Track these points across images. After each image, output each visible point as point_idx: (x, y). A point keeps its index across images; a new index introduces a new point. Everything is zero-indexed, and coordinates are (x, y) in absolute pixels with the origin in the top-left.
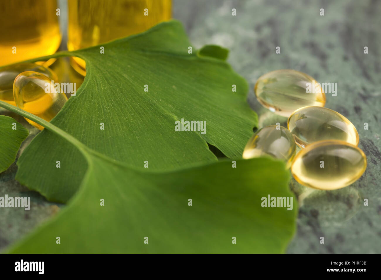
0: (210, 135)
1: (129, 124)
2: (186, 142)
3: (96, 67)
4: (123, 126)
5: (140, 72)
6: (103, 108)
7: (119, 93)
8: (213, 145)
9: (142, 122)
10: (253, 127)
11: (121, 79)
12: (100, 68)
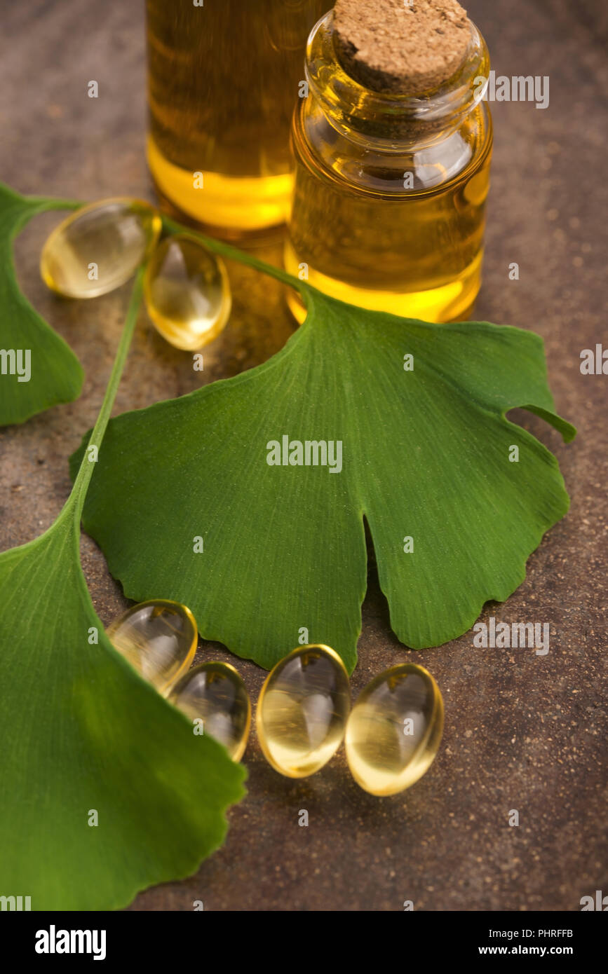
0: (397, 575)
1: (281, 479)
2: (339, 568)
3: (312, 344)
4: (269, 476)
5: (381, 391)
6: (263, 426)
7: (311, 413)
8: (386, 595)
9: (306, 487)
10: (490, 599)
11: (336, 389)
12: (317, 350)
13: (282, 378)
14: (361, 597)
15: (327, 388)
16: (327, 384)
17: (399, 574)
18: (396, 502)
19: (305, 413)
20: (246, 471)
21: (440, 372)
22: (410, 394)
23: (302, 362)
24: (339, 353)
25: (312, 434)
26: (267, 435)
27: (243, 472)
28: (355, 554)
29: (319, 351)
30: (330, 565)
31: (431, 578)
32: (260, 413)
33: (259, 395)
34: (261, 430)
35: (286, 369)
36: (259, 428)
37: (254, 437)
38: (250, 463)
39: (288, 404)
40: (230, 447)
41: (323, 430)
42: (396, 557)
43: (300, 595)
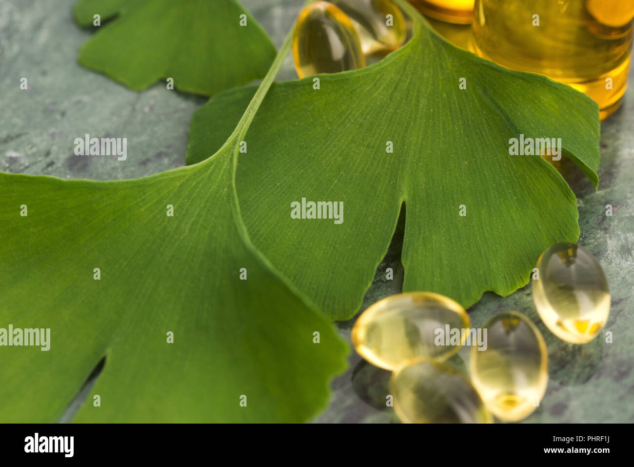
0: (417, 253)
1: (349, 160)
2: (370, 234)
3: (406, 64)
4: (340, 155)
5: (448, 112)
6: (347, 117)
7: (387, 116)
8: (404, 265)
9: (366, 169)
10: (489, 290)
11: (413, 102)
12: (408, 69)
13: (373, 84)
14: (380, 259)
15: (406, 100)
16: (407, 97)
17: (419, 252)
18: (433, 199)
19: (383, 115)
20: (324, 147)
21: (499, 107)
22: (472, 120)
23: (393, 76)
24: (425, 75)
25: (383, 132)
26: (349, 125)
27: (321, 148)
28: (386, 227)
29: (409, 70)
30: (365, 231)
31: (445, 262)
32: (348, 107)
33: (351, 92)
34: (345, 119)
35: (378, 77)
36: (344, 118)
37: (338, 123)
38: (329, 142)
39: (372, 104)
40: (317, 127)
41: (393, 131)
42: (421, 239)
43: (334, 248)
